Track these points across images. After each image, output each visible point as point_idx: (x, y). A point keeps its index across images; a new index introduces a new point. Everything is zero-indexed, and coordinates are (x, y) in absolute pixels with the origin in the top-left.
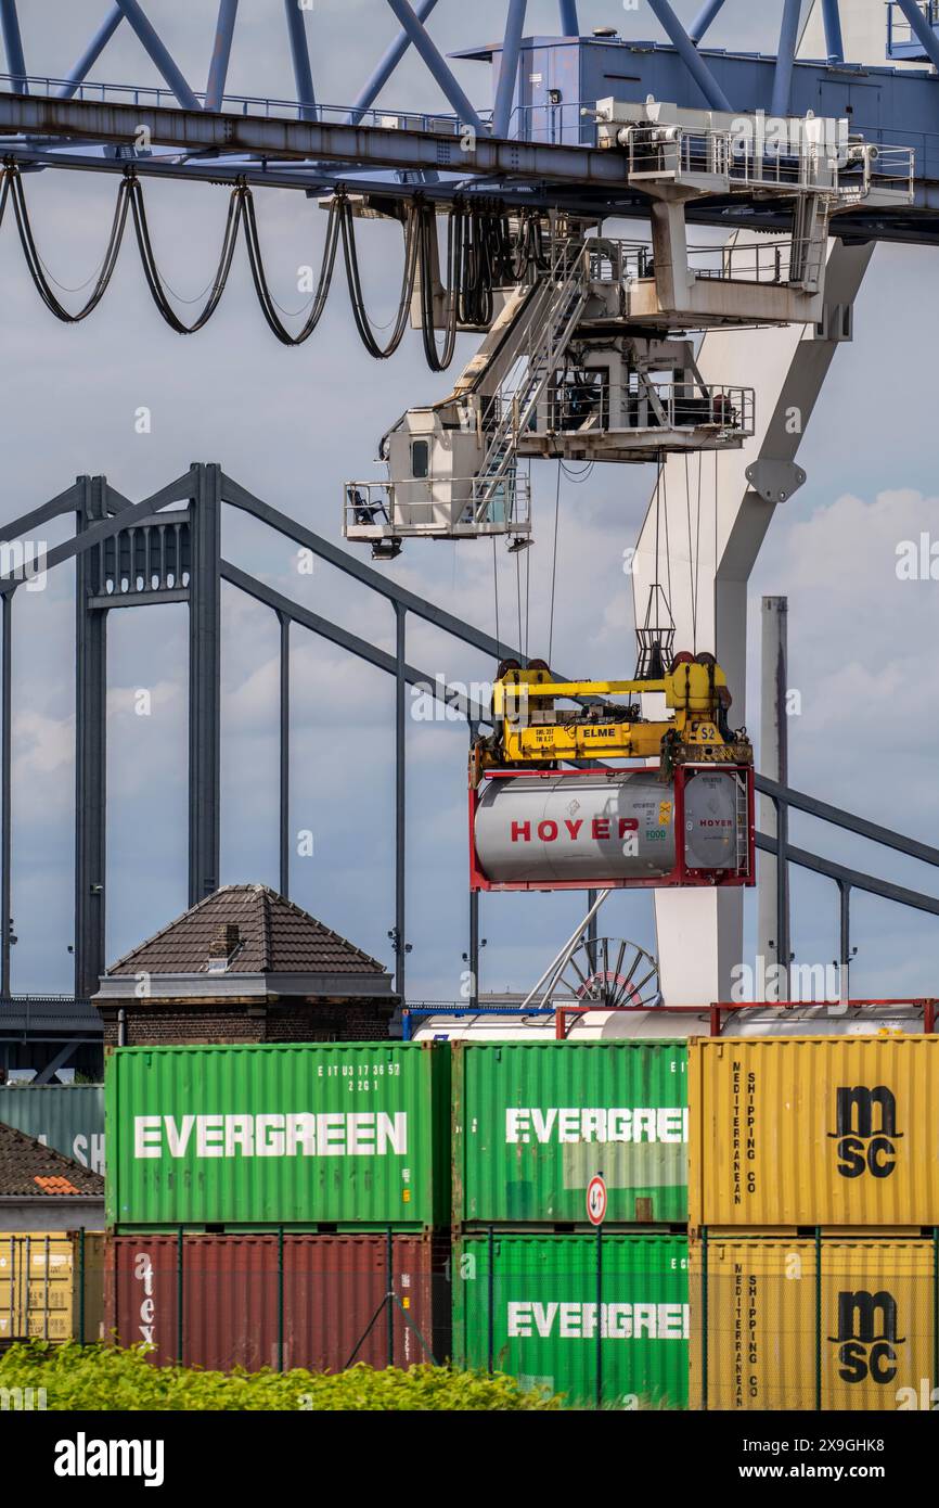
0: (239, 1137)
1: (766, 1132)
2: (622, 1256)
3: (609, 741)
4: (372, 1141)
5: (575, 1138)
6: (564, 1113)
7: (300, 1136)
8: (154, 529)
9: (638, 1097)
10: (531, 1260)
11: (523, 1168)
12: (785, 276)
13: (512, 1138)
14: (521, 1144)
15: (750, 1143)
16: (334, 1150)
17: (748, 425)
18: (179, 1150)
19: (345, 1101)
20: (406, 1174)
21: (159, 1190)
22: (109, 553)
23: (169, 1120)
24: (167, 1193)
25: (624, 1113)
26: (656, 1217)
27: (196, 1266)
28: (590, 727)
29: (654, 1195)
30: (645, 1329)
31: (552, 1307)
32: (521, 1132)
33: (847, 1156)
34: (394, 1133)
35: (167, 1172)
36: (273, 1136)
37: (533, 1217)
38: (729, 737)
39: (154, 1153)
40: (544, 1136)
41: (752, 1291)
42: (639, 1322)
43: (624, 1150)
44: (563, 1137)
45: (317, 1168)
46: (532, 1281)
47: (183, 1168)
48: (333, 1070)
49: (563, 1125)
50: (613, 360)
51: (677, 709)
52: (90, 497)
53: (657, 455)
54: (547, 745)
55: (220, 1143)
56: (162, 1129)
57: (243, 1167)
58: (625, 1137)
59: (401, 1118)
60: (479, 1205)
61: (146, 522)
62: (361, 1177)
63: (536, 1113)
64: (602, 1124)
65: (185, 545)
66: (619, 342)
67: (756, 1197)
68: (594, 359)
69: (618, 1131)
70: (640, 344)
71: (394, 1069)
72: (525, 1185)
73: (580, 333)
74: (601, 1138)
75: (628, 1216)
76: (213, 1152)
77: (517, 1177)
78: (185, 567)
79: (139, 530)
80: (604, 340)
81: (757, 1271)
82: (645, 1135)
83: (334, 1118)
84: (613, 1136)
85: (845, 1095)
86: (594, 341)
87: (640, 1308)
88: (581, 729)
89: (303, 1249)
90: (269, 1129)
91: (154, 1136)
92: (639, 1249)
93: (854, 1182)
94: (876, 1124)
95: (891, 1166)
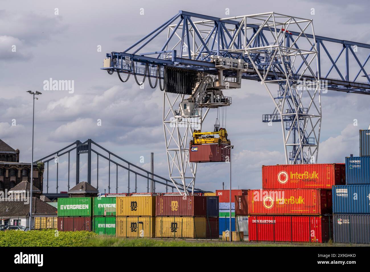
0: (71, 207)
1: (124, 206)
2: (108, 219)
3: (210, 141)
4: (85, 207)
5: (105, 207)
6: (104, 204)
7: (77, 207)
8: (84, 146)
9: (112, 203)
10: (101, 220)
11: (100, 210)
12: (235, 81)
13: (99, 207)
14: (100, 208)
15: (122, 207)
16: (81, 208)
17: (230, 102)
18: (65, 209)
19: (82, 203)
20: (88, 211)
21: (63, 213)
22: (80, 148)
23: (64, 205)
24: (64, 213)
25: (110, 204)
26: (113, 215)
27: (65, 221)
28: (207, 139)
29: (113, 213)
30: (112, 227)
31: (103, 224)
32: (100, 206)
33: (132, 209)
34: (87, 207)
35: (64, 211)
36: (75, 207)
37: (101, 215)
38: (227, 140)
39: (62, 209)
40: (102, 207)
41: (122, 223)
42: (112, 226)
43: (110, 208)
44: (104, 207)
45: (79, 210)
46: (101, 222)
47: (65, 210)
48: (81, 200)
49: (104, 206)
50: (211, 93)
51: (220, 136)
52: (78, 142)
53: (217, 107)
54: (201, 141)
55: (69, 208)
56: (63, 206)
57: (71, 210)
58: (110, 207)
59: (88, 205)
60: (96, 214)
61: (84, 145)
62: (84, 211)
63: (101, 204)
64: (108, 205)
65: (88, 147)
66: (212, 91)
67: (123, 213)
68: (209, 93)
69: (110, 206)
70: (215, 91)
71: (87, 200)
72: (100, 212)
73: (207, 89)
74: (108, 207)
75: (110, 215)
76: (69, 209)
77: (99, 211)
78: (88, 150)
79: (83, 146)
80: (210, 90)
81: (123, 220)
82: (112, 207)
83: (81, 205)
84: (109, 207)
85: (132, 202)
86: (209, 90)
87: (112, 224)
88: (206, 139)
89: (77, 219)
90: (74, 206)
91: (62, 207)
92: (112, 218)
93: (133, 211)
94: (135, 205)
95: (136, 210)
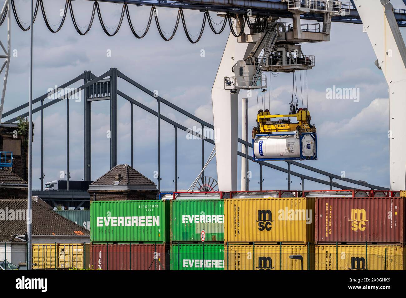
0: (121, 222)
1: (242, 220)
2: (209, 249)
4: (151, 223)
5: (198, 222)
6: (196, 216)
7: (135, 222)
8: (102, 83)
9: (213, 213)
10: (188, 250)
11: (186, 229)
13: (184, 222)
14: (186, 223)
15: (238, 223)
16: (143, 225)
18: (107, 225)
19: (145, 213)
20: (159, 230)
21: (103, 234)
22: (92, 88)
23: (105, 218)
24: (104, 235)
25: (209, 216)
26: (217, 240)
27: (111, 251)
29: (216, 235)
30: (214, 266)
31: (193, 261)
32: (186, 221)
33: (260, 226)
34: (157, 221)
35: (105, 230)
36: (129, 221)
37: (189, 240)
39: (101, 225)
40: (191, 222)
41: (239, 257)
42: (213, 264)
43: (209, 224)
44: (195, 222)
45: (139, 229)
46: (188, 255)
47: (108, 229)
48: (142, 206)
49: (195, 219)
52: (87, 76)
55: (117, 223)
56: (103, 220)
57: (122, 229)
58: (210, 222)
59: (158, 217)
60: (176, 237)
61: (100, 81)
62: (149, 231)
63: (189, 216)
65: (109, 87)
67: (240, 235)
69: (208, 220)
71: (157, 206)
72: (187, 233)
74: (204, 222)
75: (210, 240)
76: (115, 225)
77: (185, 231)
78: (109, 92)
79: (99, 83)
81: (240, 252)
82: (214, 221)
83: (143, 217)
84: (207, 221)
85: (260, 212)
87: (213, 261)
89: (136, 247)
90: (128, 220)
91: (102, 222)
92: (213, 247)
93: (262, 232)
94: (267, 219)
95: (271, 228)
